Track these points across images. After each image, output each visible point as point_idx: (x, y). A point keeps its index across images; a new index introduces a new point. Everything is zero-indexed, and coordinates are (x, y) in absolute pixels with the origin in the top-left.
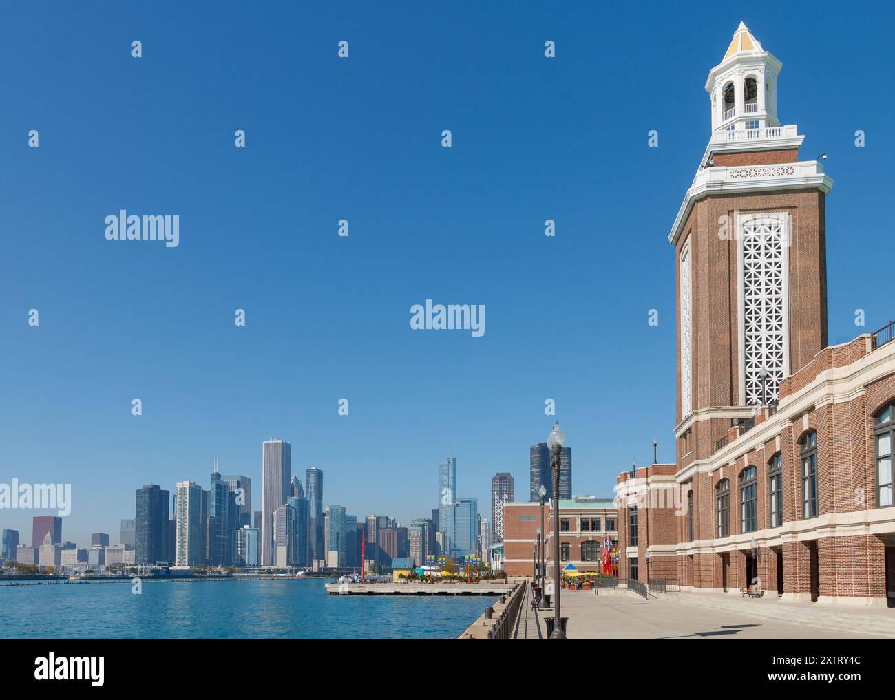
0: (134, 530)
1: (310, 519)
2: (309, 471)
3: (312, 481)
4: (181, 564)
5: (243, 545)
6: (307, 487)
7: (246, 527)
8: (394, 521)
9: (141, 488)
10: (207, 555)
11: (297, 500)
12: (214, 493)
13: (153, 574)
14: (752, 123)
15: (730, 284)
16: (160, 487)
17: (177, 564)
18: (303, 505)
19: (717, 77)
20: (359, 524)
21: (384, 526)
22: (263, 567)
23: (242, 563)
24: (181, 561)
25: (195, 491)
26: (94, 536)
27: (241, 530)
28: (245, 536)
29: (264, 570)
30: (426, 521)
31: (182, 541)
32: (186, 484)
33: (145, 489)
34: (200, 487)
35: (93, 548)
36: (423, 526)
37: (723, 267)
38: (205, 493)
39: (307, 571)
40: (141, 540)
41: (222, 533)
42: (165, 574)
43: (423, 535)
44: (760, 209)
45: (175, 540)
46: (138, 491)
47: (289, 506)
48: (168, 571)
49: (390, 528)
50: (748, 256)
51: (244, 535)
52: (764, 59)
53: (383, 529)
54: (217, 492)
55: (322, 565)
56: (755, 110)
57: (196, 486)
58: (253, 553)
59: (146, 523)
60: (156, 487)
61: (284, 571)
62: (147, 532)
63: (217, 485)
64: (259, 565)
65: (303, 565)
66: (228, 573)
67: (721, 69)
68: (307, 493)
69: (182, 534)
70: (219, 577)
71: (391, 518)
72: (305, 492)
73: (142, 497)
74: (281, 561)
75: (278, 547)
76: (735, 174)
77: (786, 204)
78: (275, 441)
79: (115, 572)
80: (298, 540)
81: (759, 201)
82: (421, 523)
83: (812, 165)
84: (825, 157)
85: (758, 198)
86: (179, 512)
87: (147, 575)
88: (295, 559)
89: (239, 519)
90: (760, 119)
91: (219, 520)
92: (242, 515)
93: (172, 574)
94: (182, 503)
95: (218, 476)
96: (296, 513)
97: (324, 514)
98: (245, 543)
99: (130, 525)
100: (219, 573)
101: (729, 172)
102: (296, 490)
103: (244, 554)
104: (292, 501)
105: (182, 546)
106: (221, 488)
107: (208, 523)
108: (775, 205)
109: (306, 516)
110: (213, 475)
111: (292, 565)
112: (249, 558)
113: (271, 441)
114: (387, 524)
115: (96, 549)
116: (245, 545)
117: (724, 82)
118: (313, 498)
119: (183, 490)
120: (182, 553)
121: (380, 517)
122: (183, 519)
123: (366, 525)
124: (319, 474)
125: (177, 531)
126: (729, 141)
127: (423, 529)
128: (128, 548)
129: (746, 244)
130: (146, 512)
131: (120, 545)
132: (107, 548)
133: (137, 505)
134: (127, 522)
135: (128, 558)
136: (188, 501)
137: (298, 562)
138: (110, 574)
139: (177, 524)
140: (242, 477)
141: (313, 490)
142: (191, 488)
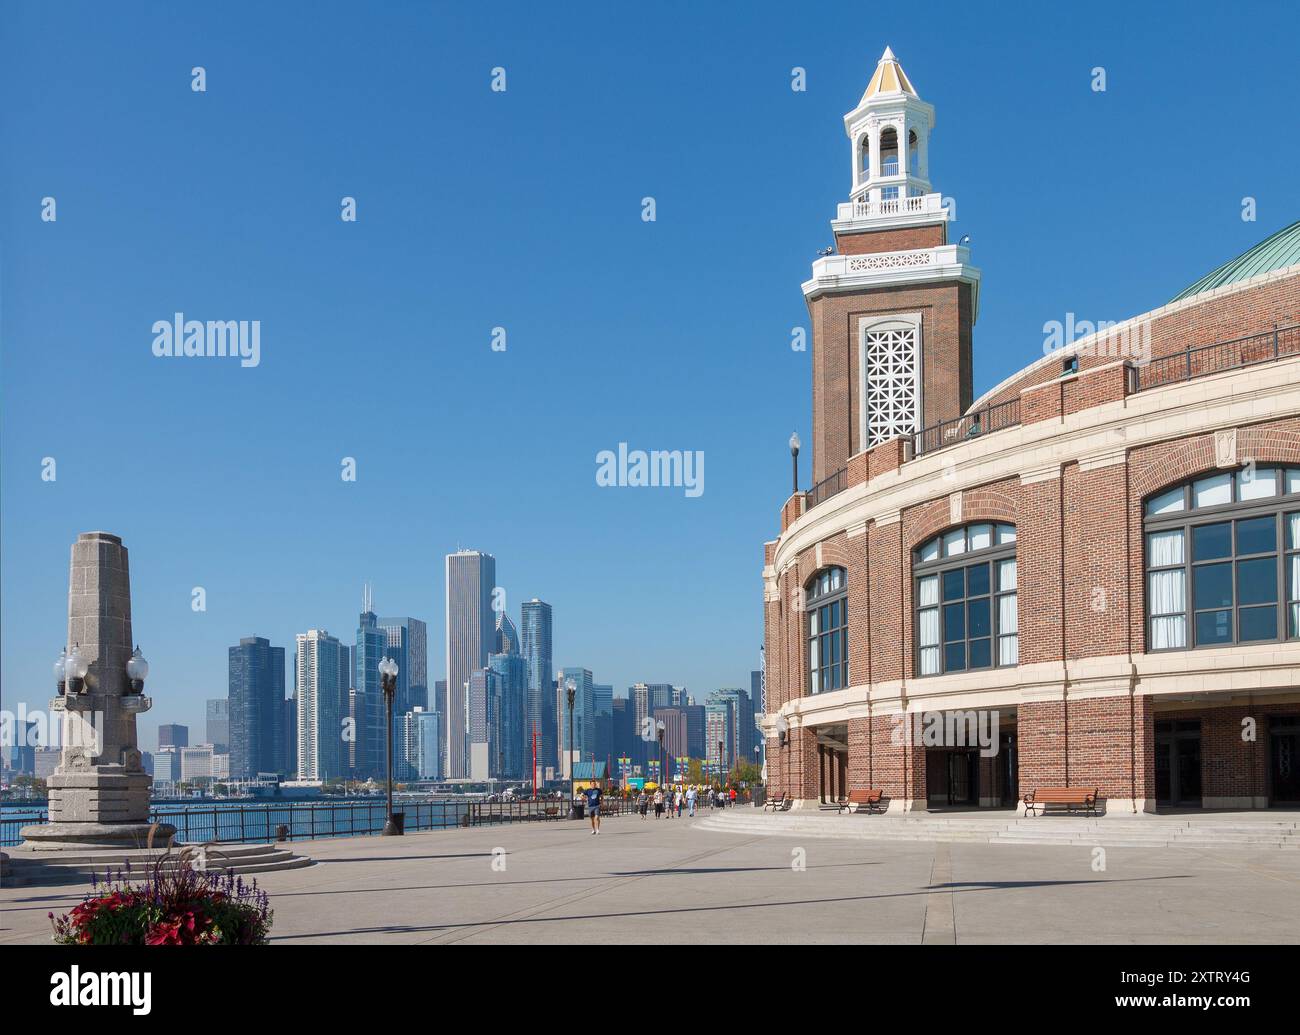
0: (227, 718)
1: (531, 693)
2: (526, 607)
3: (533, 625)
4: (308, 776)
5: (414, 742)
6: (525, 635)
7: (418, 709)
8: (683, 694)
9: (237, 644)
10: (352, 760)
11: (505, 660)
12: (362, 650)
13: (253, 795)
14: (890, 190)
15: (850, 408)
16: (268, 641)
17: (300, 777)
18: (516, 668)
19: (853, 126)
20: (619, 701)
21: (666, 704)
22: (448, 782)
23: (412, 775)
24: (307, 771)
25: (330, 649)
26: (162, 729)
27: (409, 715)
28: (416, 726)
29: (448, 786)
30: (737, 692)
31: (308, 736)
32: (313, 635)
33: (243, 646)
34: (337, 640)
35: (162, 750)
36: (729, 703)
37: (841, 386)
38: (345, 650)
39: (524, 785)
40: (239, 736)
41: (378, 723)
42: (271, 794)
43: (730, 718)
44: (886, 310)
45: (296, 735)
46: (231, 649)
47: (491, 670)
48: (278, 790)
49: (676, 707)
50: (872, 371)
51: (414, 725)
52: (904, 106)
53: (663, 708)
54: (367, 648)
55: (550, 776)
56: (895, 172)
57: (330, 639)
58: (432, 756)
59: (246, 705)
60: (262, 643)
61: (482, 787)
62: (248, 723)
63: (367, 635)
64: (441, 776)
65: (516, 776)
66: (381, 792)
67: (857, 115)
68: (524, 646)
69: (308, 724)
70: (365, 799)
71: (678, 688)
72: (521, 645)
73: (238, 660)
74: (480, 771)
75: (472, 745)
76: (856, 265)
77: (918, 303)
78: (467, 553)
79: (190, 792)
80: (508, 730)
81: (886, 300)
82: (725, 697)
83: (951, 250)
84: (967, 239)
85: (885, 295)
86: (302, 686)
87: (243, 796)
88: (503, 766)
89: (407, 695)
90: (900, 185)
91: (372, 699)
92: (411, 689)
93: (284, 794)
94: (307, 669)
95: (370, 618)
96: (503, 683)
97: (555, 684)
98: (416, 738)
99: (222, 710)
100: (367, 792)
101: (849, 262)
102: (506, 642)
103: (416, 758)
104: (496, 661)
105: (308, 746)
106: (374, 642)
107: (352, 703)
108: (904, 305)
109: (521, 685)
110: (362, 616)
111: (498, 776)
112: (423, 766)
113: (459, 554)
114: (671, 699)
115: (165, 753)
116: (416, 743)
117: (859, 134)
118: (535, 655)
119: (307, 645)
120: (308, 758)
121: (658, 688)
122: (308, 697)
123: (630, 703)
124: (545, 612)
125: (299, 718)
126: (856, 219)
127: (730, 707)
128: (219, 749)
129: (869, 355)
130: (246, 687)
131: (206, 745)
132: (183, 750)
133: (231, 673)
134: (217, 704)
135: (218, 767)
136: (316, 667)
137: (508, 771)
138: (181, 795)
139: (299, 708)
140: (409, 619)
141: (534, 641)
142: (321, 643)
